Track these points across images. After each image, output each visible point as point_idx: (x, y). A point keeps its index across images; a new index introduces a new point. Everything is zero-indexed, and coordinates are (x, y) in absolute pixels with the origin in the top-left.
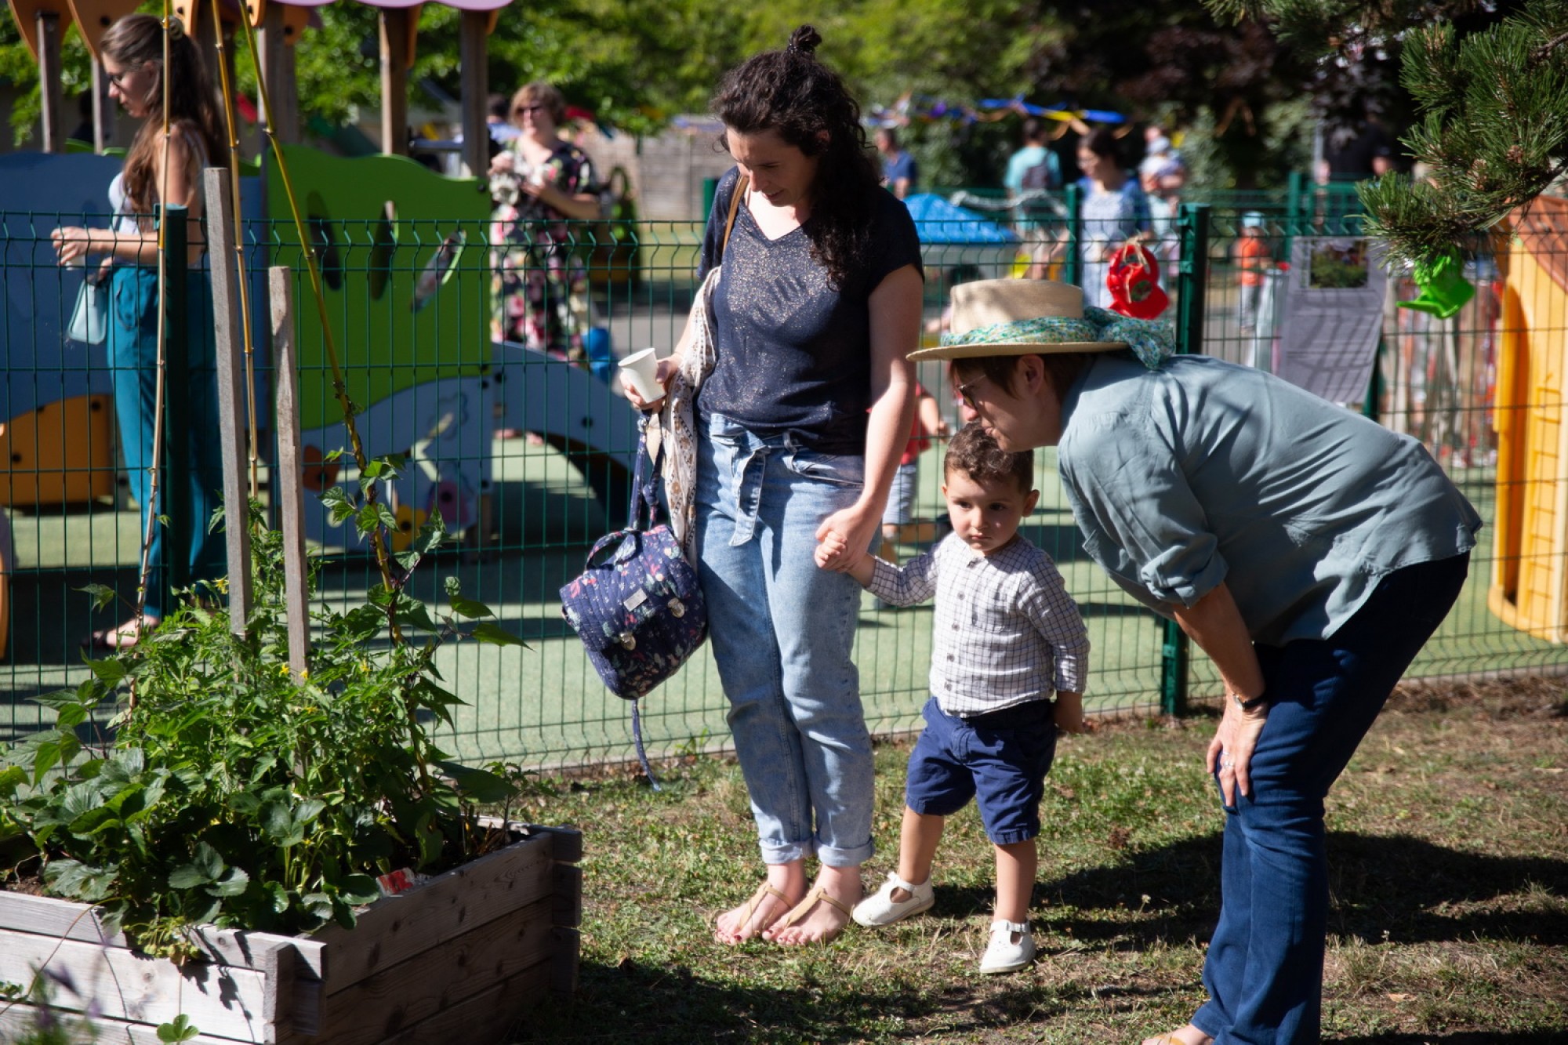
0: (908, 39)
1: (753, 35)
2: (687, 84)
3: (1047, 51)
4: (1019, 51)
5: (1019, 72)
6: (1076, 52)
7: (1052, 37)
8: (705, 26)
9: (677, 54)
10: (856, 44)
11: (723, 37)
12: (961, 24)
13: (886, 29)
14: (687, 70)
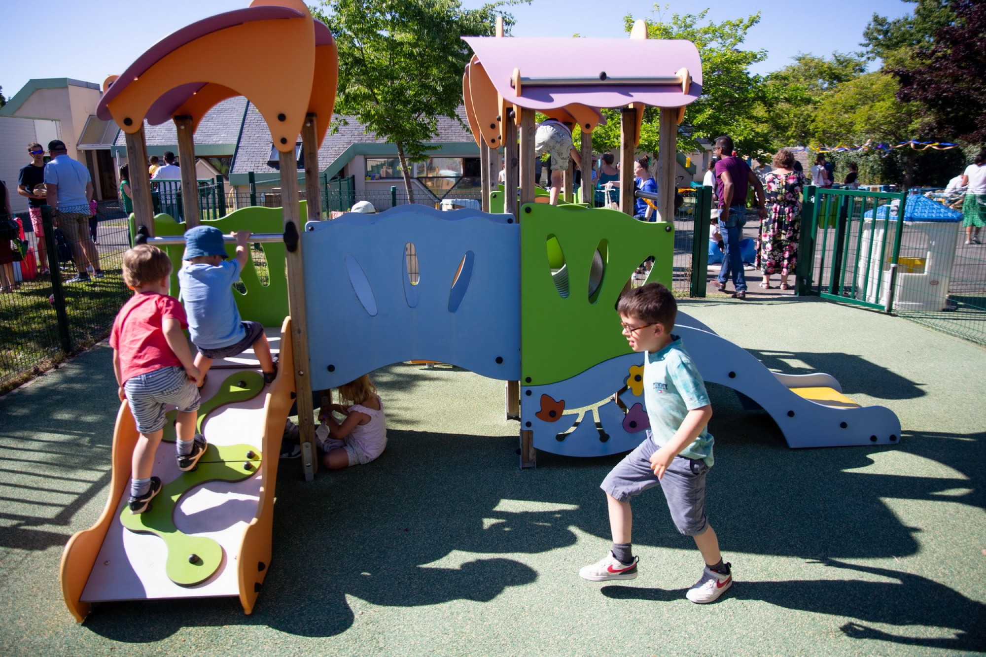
0: (872, 122)
1: (813, 121)
2: (788, 138)
3: (928, 124)
4: (916, 124)
5: (913, 132)
6: (941, 125)
7: (930, 119)
8: (796, 119)
9: (784, 129)
10: (852, 124)
11: (802, 122)
12: (893, 115)
13: (865, 118)
14: (789, 133)
